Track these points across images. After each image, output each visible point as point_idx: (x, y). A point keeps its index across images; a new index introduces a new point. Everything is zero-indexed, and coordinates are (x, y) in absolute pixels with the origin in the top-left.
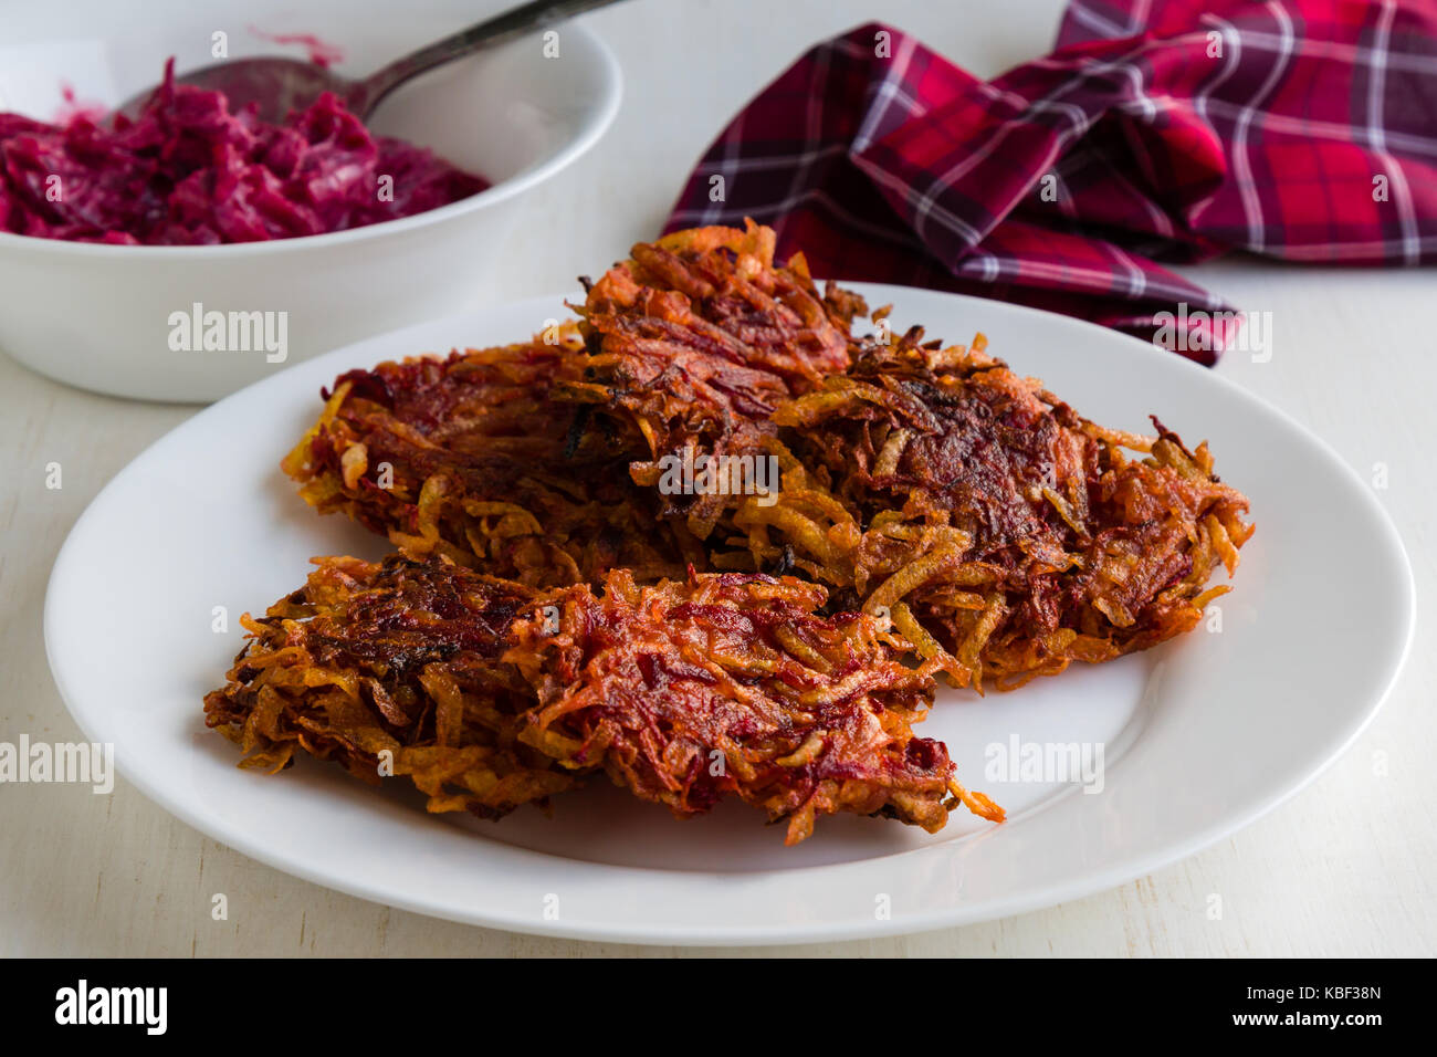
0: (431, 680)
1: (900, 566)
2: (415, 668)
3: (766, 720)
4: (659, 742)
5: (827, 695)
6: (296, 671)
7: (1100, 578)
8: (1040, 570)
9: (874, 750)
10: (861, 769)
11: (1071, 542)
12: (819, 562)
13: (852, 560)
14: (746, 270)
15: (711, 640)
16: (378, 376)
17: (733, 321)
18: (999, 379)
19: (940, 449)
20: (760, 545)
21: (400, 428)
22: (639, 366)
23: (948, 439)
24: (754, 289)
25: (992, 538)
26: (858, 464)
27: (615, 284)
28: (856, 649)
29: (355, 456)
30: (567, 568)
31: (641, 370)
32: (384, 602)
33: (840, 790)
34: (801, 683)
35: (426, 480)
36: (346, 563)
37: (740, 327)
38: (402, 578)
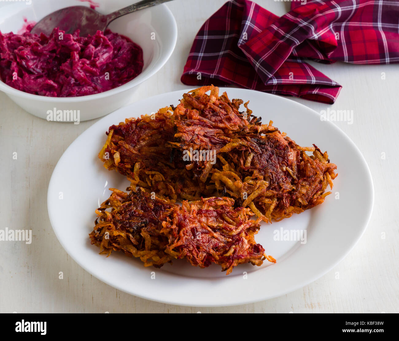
0: (143, 234)
1: (251, 192)
2: (139, 230)
3: (221, 242)
4: (197, 253)
5: (235, 232)
6: (111, 231)
7: (300, 193)
8: (285, 191)
9: (246, 250)
10: (243, 256)
11: (293, 183)
12: (232, 191)
13: (240, 191)
14: (212, 101)
15: (207, 220)
16: (120, 129)
17: (209, 116)
18: (276, 136)
19: (261, 158)
20: (218, 186)
21: (127, 146)
22: (187, 136)
23: (263, 155)
24: (214, 106)
25: (274, 183)
26: (241, 163)
27: (180, 110)
28: (241, 218)
29: (117, 156)
30: (171, 190)
31: (187, 137)
32: (129, 206)
33: (238, 261)
34: (229, 229)
35: (135, 163)
36: (119, 192)
37: (211, 117)
38: (132, 198)
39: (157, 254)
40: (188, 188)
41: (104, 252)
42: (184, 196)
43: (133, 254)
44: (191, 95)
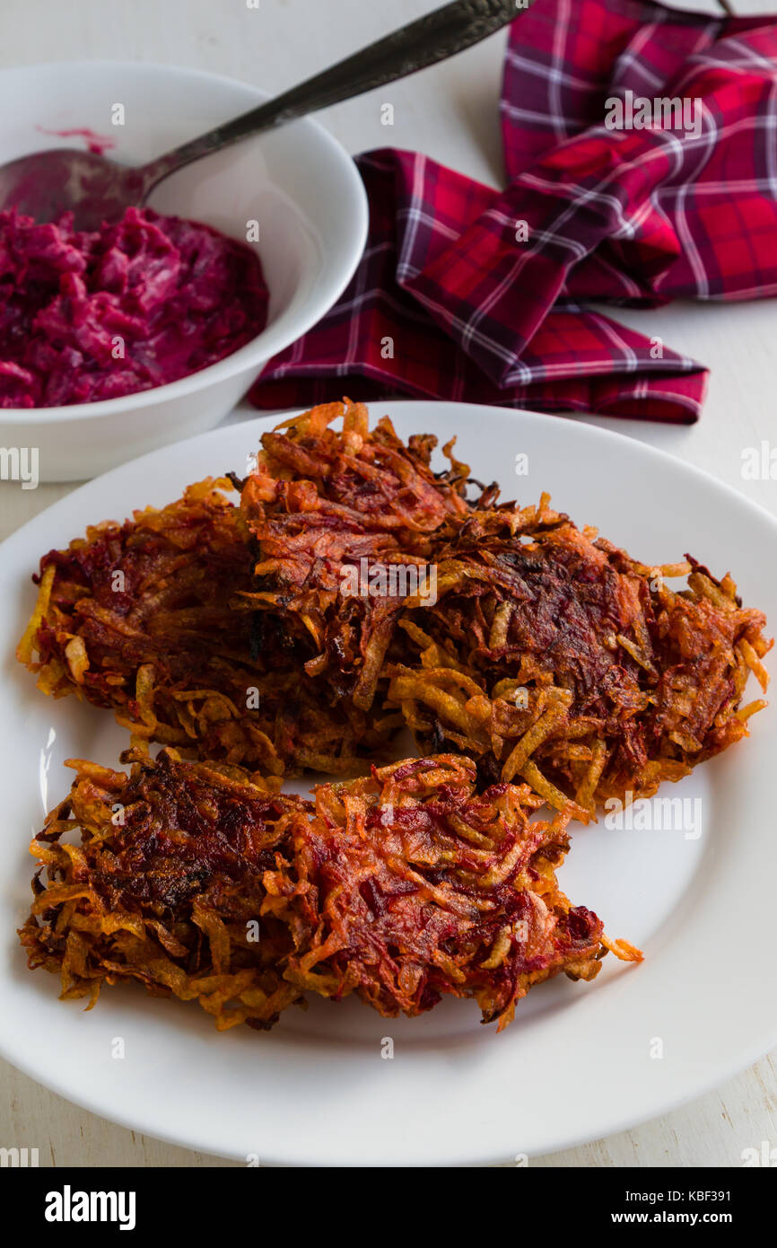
0: (201, 918)
1: (524, 730)
2: (183, 908)
3: (461, 917)
4: (393, 971)
5: (497, 875)
6: (93, 920)
7: (672, 714)
8: (628, 714)
9: (549, 938)
10: (542, 960)
11: (644, 682)
12: (461, 732)
13: (487, 729)
14: (353, 448)
15: (404, 844)
16: (76, 561)
17: (350, 495)
18: (568, 539)
19: (536, 615)
20: (414, 719)
21: (106, 616)
22: (294, 567)
23: (540, 604)
24: (361, 462)
25: (587, 691)
26: (477, 638)
27: (259, 487)
28: (509, 821)
29: (77, 652)
30: (264, 745)
31: (297, 572)
32: (140, 821)
33: (529, 977)
34: (476, 867)
35: (138, 669)
36: (98, 774)
37: (356, 499)
38: (145, 788)
39: (256, 983)
40: (315, 731)
41: (76, 992)
42: (307, 759)
43: (174, 990)
44: (286, 435)
